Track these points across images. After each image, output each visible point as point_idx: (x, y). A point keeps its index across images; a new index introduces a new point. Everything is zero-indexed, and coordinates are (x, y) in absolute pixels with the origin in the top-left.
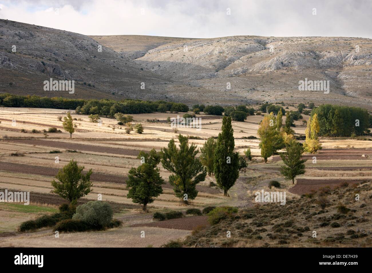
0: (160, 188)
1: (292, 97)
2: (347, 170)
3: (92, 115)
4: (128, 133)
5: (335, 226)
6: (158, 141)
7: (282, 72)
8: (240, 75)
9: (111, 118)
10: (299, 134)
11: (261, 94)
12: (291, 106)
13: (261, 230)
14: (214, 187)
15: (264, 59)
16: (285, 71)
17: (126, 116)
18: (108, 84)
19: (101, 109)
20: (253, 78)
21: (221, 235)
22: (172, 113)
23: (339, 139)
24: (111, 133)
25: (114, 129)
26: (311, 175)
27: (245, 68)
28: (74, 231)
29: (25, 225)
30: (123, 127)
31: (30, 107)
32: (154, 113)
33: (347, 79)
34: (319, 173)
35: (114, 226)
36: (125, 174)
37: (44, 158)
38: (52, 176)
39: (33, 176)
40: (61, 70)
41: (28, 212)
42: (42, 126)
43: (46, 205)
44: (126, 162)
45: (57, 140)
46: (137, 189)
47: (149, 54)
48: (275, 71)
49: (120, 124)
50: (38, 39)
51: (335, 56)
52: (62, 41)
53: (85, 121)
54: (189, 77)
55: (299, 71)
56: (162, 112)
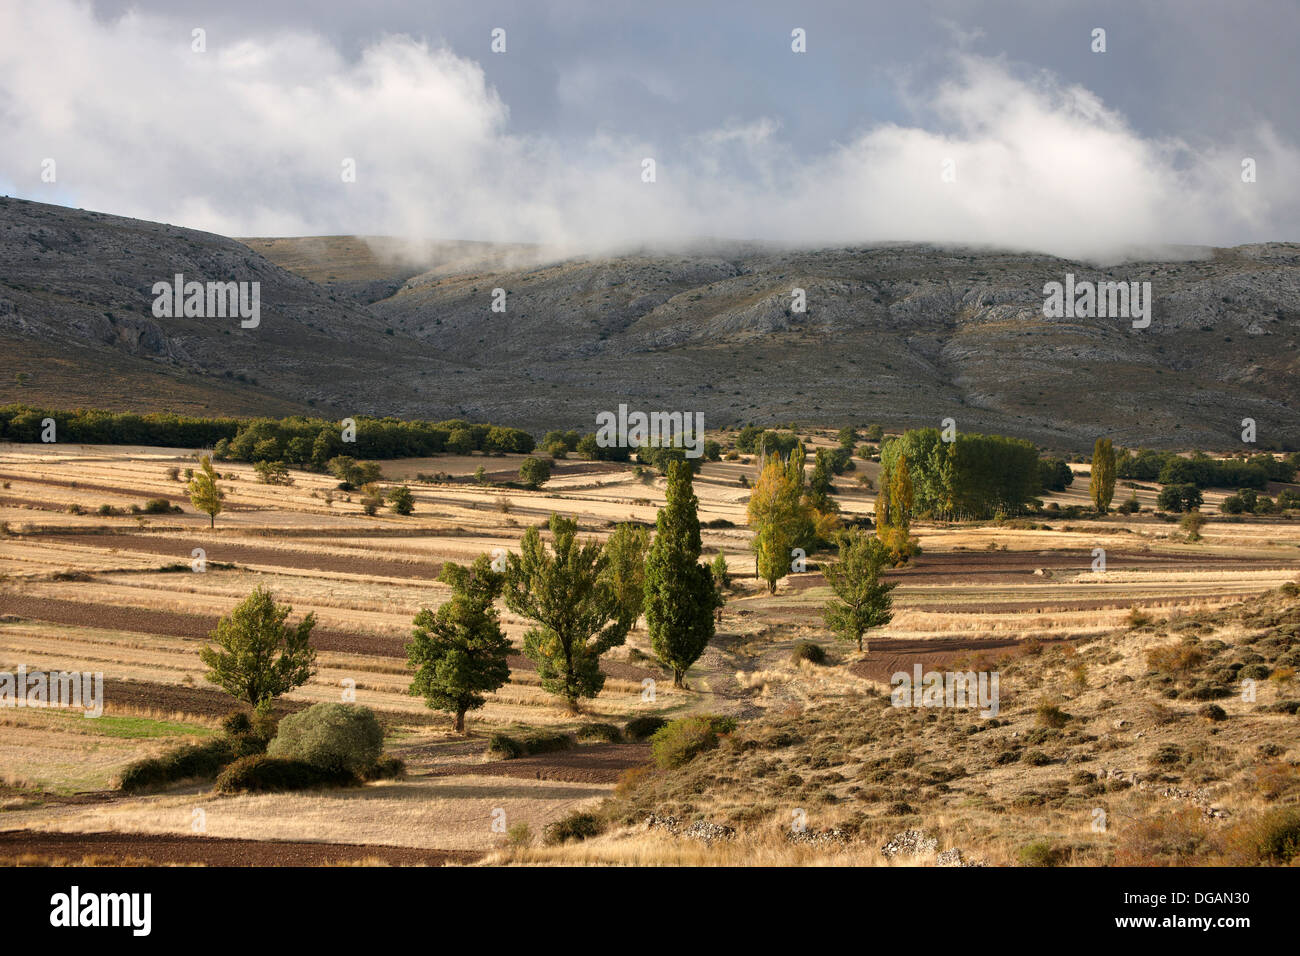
0: (503, 665)
1: (817, 408)
2: (1003, 612)
3: (264, 461)
4: (371, 512)
5: (1035, 761)
6: (459, 536)
7: (788, 337)
8: (670, 348)
9: (317, 472)
10: (850, 513)
11: (732, 402)
12: (817, 433)
13: (828, 778)
14: (643, 664)
15: (738, 302)
16: (795, 337)
17: (361, 464)
18: (294, 376)
19: (286, 447)
20: (706, 356)
21: (714, 792)
22: (489, 456)
23: (959, 526)
24: (322, 513)
25: (329, 502)
26: (904, 628)
27: (682, 329)
28: (276, 789)
29: (135, 772)
30: (356, 498)
31: (84, 442)
32: (437, 457)
33: (967, 358)
34: (927, 620)
35: (382, 774)
36: (384, 629)
37: (148, 587)
38: (179, 635)
39: (126, 636)
40: (160, 335)
41: (134, 735)
42: (125, 496)
43: (179, 716)
44: (380, 595)
45: (173, 535)
46: (439, 670)
47: (410, 288)
48: (768, 337)
49: (345, 488)
50: (95, 249)
51: (934, 295)
52: (164, 254)
53: (246, 481)
54: (523, 354)
55: (835, 336)
56: (459, 454)
